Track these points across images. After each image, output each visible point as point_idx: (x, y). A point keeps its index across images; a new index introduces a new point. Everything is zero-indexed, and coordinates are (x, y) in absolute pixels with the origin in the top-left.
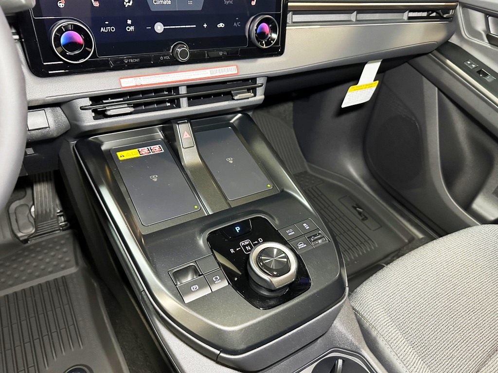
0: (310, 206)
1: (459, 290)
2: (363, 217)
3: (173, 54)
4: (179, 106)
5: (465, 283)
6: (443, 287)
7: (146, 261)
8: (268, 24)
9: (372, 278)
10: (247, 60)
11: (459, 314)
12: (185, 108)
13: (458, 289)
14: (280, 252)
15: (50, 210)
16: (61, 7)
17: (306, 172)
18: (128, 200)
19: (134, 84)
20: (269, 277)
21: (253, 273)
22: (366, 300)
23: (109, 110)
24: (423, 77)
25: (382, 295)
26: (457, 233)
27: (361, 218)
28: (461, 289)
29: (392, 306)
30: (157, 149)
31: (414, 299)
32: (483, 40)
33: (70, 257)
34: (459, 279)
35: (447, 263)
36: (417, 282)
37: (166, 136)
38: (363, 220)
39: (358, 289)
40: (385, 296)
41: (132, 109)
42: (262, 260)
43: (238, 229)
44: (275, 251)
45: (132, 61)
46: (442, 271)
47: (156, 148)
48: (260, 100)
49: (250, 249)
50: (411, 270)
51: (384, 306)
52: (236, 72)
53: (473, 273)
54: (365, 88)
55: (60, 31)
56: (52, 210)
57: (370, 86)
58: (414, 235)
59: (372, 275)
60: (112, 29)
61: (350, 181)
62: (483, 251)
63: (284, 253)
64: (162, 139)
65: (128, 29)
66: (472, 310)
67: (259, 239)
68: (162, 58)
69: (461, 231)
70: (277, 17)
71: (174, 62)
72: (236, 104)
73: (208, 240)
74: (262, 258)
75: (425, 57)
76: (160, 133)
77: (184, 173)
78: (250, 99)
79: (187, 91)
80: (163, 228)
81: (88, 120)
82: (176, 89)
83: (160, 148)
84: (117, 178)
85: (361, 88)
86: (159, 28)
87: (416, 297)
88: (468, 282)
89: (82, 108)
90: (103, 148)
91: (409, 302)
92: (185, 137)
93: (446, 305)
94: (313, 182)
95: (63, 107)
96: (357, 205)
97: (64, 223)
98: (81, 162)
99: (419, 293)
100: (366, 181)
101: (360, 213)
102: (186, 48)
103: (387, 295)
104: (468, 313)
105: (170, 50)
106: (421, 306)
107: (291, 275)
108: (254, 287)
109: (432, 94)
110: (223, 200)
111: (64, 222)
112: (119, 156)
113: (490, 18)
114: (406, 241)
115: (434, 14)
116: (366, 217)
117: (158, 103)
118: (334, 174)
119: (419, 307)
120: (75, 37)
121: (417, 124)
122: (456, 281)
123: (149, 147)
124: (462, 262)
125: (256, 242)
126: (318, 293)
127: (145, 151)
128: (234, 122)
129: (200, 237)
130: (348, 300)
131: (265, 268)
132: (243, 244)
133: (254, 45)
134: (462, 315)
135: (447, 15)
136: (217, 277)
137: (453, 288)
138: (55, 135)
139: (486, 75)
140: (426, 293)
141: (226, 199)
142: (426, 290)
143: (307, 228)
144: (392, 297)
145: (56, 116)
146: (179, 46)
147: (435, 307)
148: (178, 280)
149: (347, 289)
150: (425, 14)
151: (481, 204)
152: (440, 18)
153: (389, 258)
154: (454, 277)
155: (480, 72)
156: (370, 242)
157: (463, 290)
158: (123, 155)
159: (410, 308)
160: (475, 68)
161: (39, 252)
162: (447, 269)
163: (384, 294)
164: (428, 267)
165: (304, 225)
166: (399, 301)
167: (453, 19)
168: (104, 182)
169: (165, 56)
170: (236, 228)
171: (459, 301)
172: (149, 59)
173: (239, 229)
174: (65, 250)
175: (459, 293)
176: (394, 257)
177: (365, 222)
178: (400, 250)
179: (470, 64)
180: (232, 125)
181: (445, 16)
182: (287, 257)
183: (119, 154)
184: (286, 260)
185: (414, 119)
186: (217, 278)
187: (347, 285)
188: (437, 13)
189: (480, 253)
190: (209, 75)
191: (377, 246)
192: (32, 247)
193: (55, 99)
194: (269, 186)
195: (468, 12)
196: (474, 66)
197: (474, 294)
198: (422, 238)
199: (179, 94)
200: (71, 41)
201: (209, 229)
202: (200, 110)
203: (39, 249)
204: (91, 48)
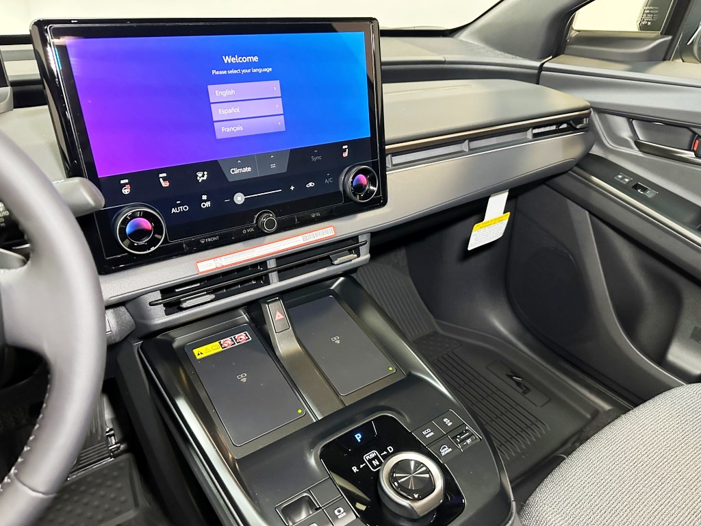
0: (449, 392)
1: (669, 485)
2: (524, 389)
3: (257, 226)
4: (267, 283)
5: (675, 474)
6: (646, 482)
7: (246, 497)
8: (366, 176)
9: (547, 481)
10: (345, 218)
11: (675, 519)
12: (276, 284)
13: (666, 482)
14: (418, 464)
15: (97, 430)
16: (127, 193)
17: (436, 333)
18: (212, 412)
19: (214, 267)
20: (408, 502)
21: (387, 498)
22: (544, 514)
23: (185, 301)
24: (567, 200)
25: (565, 505)
26: (651, 401)
27: (521, 391)
28: (671, 482)
29: (581, 519)
30: (243, 337)
31: (609, 505)
32: (631, 148)
33: (126, 496)
34: (666, 468)
35: (645, 448)
36: (609, 480)
37: (251, 319)
38: (524, 393)
39: (531, 499)
40: (569, 505)
41: (212, 296)
42: (396, 479)
43: (358, 437)
44: (412, 464)
45: (209, 240)
46: (641, 460)
47: (241, 337)
48: (366, 260)
49: (378, 463)
50: (598, 464)
51: (569, 521)
52: (334, 234)
53: (684, 456)
54: (494, 223)
55: (125, 222)
56: (100, 430)
57: (500, 220)
58: (597, 407)
59: (546, 477)
60: (185, 208)
61: (498, 339)
62: (691, 423)
63: (424, 465)
64: (247, 323)
65: (204, 205)
66: (692, 513)
67: (388, 448)
68: (244, 232)
69: (657, 398)
70: (374, 165)
71: (259, 233)
72: (337, 269)
73: (322, 456)
74: (397, 475)
75: (564, 176)
76: (245, 316)
77: (279, 364)
78: (353, 261)
79: (277, 264)
80: (261, 447)
81: (159, 317)
82: (263, 263)
83: (247, 335)
84: (197, 385)
85: (489, 224)
86: (239, 198)
87: (612, 502)
88: (679, 471)
89: (151, 304)
90: (175, 345)
91: (603, 511)
92: (277, 318)
93: (655, 509)
94: (447, 346)
95: (128, 305)
96: (512, 372)
97: (115, 446)
98: (150, 368)
99: (614, 495)
100: (519, 338)
101: (518, 384)
102: (272, 216)
103: (571, 503)
104: (688, 517)
105: (253, 222)
106: (621, 514)
107: (438, 495)
108: (390, 517)
109: (583, 219)
110: (335, 397)
111: (116, 444)
112: (196, 354)
113: (634, 122)
114: (589, 416)
115: (565, 126)
116: (528, 389)
117: (242, 283)
118: (474, 331)
119: (618, 516)
120: (142, 223)
121: (571, 258)
122: (663, 472)
123: (232, 337)
124: (665, 444)
125: (385, 453)
126: (475, 515)
127: (228, 342)
128: (335, 288)
129: (310, 454)
130: (517, 518)
131: (403, 490)
132: (368, 458)
133: (352, 200)
134: (679, 521)
135: (580, 125)
136: (341, 509)
137: (660, 483)
138: (118, 339)
139: (644, 190)
140: (625, 494)
141: (337, 394)
142: (624, 490)
143: (449, 425)
144: (578, 506)
145: (117, 316)
146: (266, 215)
147: (640, 514)
148: (290, 519)
149: (514, 504)
150: (554, 128)
151: (678, 354)
152: (571, 129)
153: (569, 445)
154: (659, 466)
155: (636, 187)
156: (539, 424)
157: (675, 483)
158: (202, 352)
159: (605, 520)
160: (629, 182)
161: (84, 492)
162: (646, 455)
163: (566, 502)
164: (620, 456)
165: (445, 420)
166: (589, 511)
167: (589, 128)
168: (181, 392)
169: (248, 228)
170: (356, 436)
171: (672, 501)
172: (230, 234)
173: (360, 437)
174: (119, 485)
175: (670, 488)
176: (574, 443)
177: (528, 395)
178: (580, 431)
179: (621, 179)
180: (333, 292)
181: (578, 127)
182: (428, 471)
183: (196, 351)
184: (427, 476)
185: (566, 251)
186: (339, 511)
187: (512, 499)
188: (568, 124)
189: (686, 426)
190: (301, 242)
191: (549, 429)
192: (73, 487)
193: (120, 298)
194: (391, 369)
195: (606, 118)
196: (627, 180)
197: (691, 487)
198: (609, 410)
199: (267, 269)
200: (138, 228)
201: (321, 442)
202: (293, 283)
203: (83, 488)
204: (162, 235)
